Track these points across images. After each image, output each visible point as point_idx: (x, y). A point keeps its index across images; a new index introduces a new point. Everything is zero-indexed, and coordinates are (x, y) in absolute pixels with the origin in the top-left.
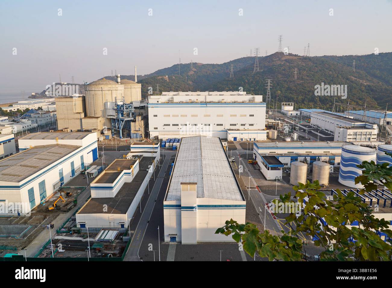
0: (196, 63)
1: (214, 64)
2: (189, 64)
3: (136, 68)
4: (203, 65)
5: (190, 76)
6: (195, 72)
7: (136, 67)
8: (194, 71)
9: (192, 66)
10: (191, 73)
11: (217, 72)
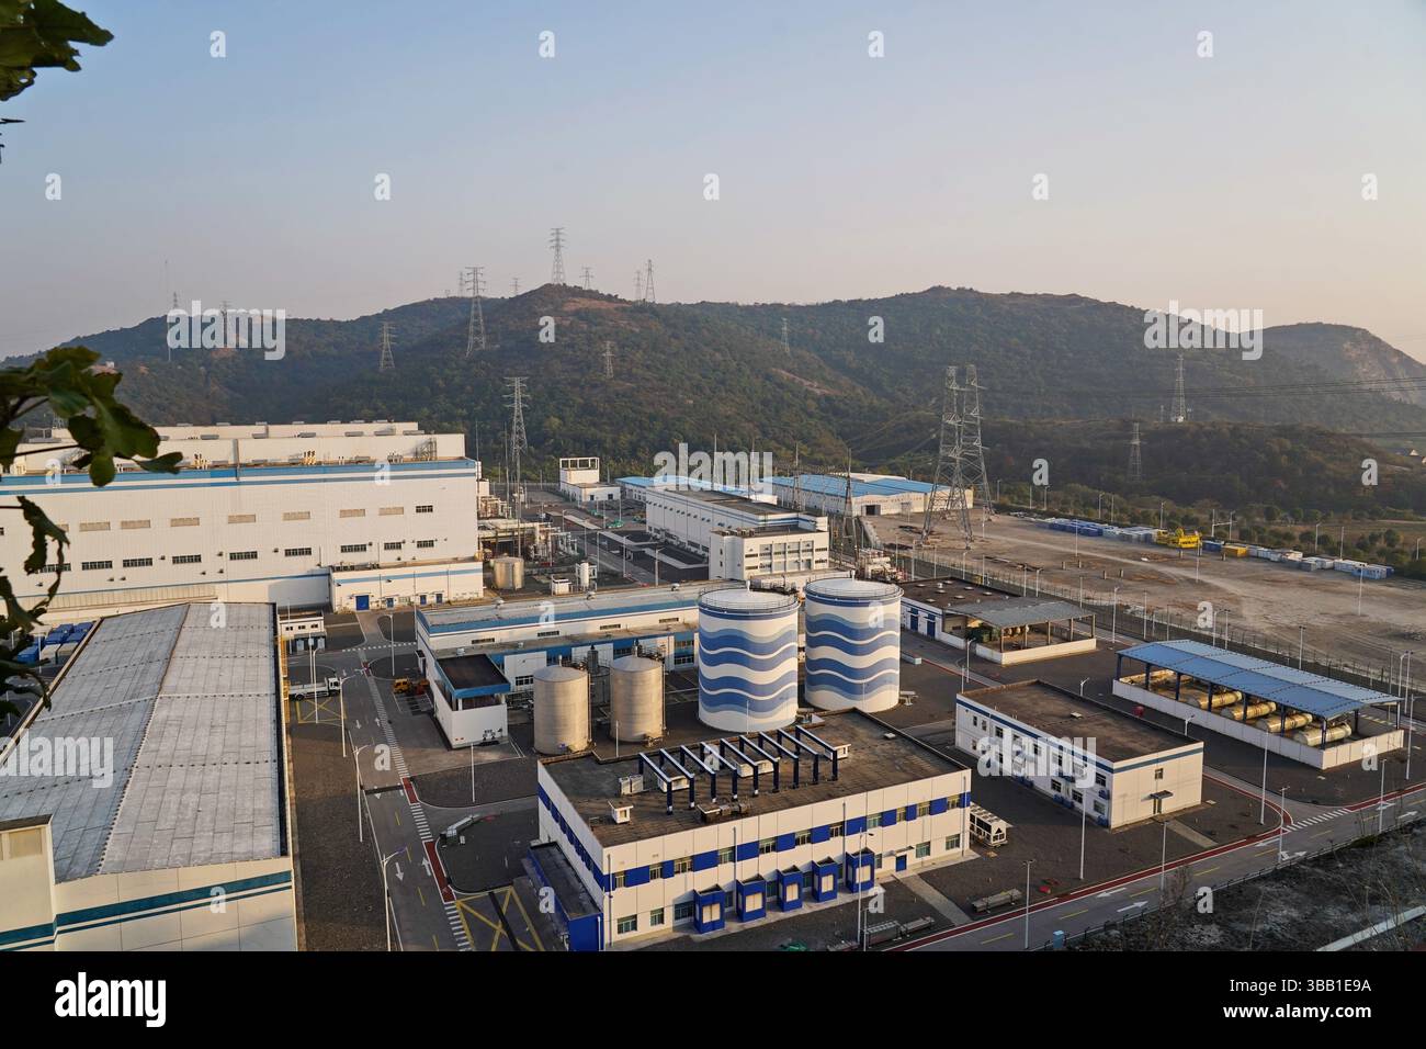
1: (322, 319)
5: (217, 366)
11: (334, 351)
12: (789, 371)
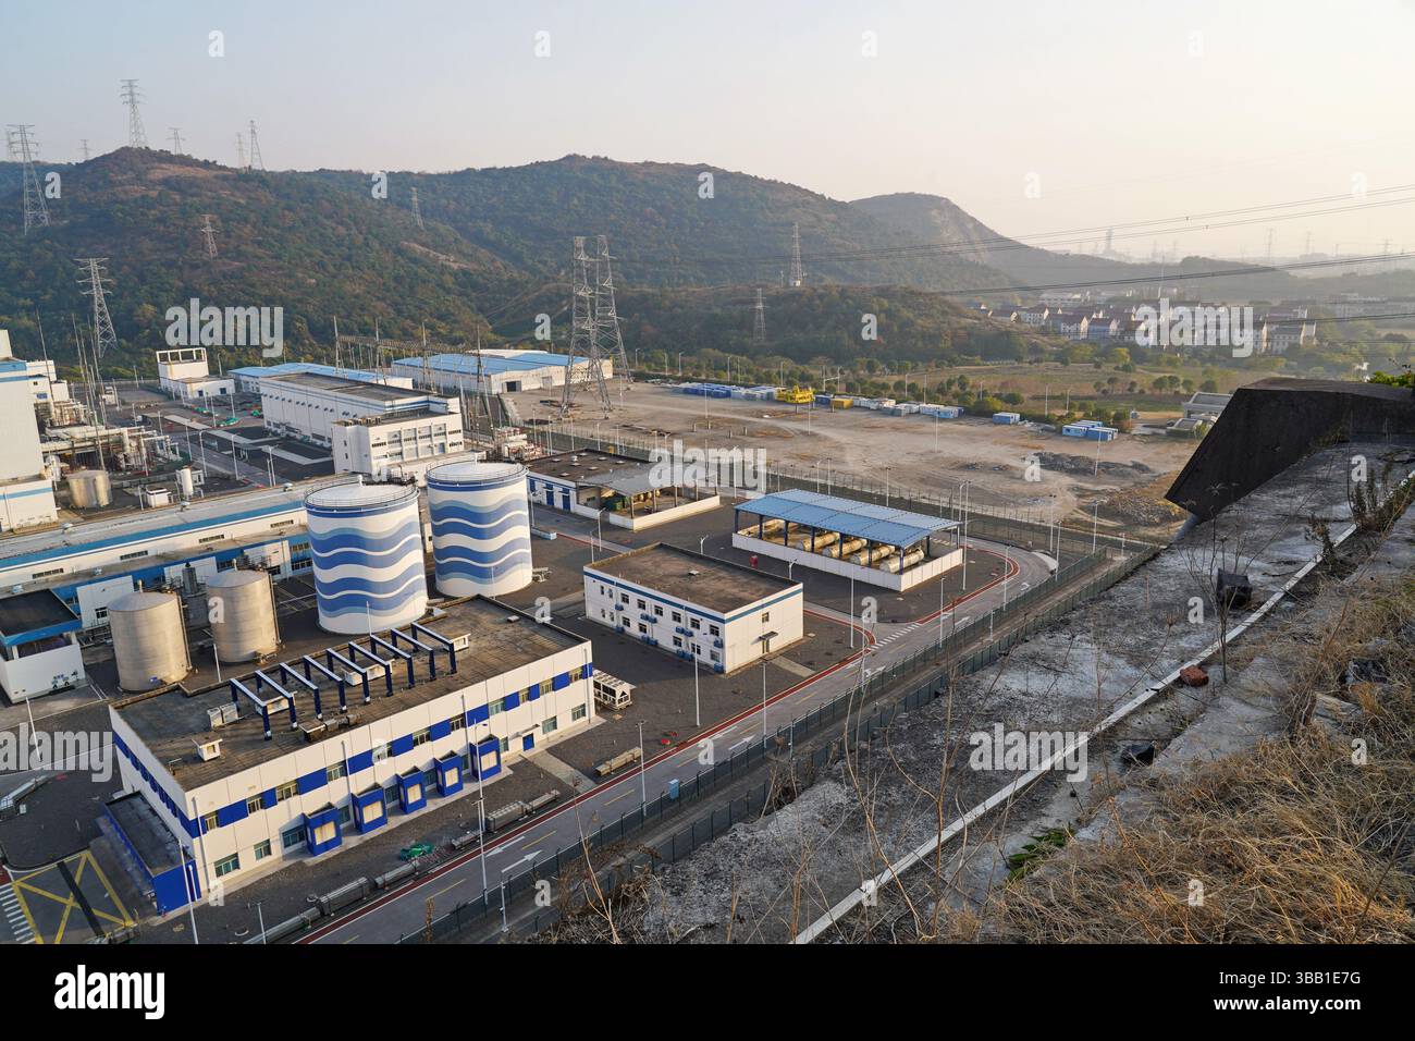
12: (423, 245)
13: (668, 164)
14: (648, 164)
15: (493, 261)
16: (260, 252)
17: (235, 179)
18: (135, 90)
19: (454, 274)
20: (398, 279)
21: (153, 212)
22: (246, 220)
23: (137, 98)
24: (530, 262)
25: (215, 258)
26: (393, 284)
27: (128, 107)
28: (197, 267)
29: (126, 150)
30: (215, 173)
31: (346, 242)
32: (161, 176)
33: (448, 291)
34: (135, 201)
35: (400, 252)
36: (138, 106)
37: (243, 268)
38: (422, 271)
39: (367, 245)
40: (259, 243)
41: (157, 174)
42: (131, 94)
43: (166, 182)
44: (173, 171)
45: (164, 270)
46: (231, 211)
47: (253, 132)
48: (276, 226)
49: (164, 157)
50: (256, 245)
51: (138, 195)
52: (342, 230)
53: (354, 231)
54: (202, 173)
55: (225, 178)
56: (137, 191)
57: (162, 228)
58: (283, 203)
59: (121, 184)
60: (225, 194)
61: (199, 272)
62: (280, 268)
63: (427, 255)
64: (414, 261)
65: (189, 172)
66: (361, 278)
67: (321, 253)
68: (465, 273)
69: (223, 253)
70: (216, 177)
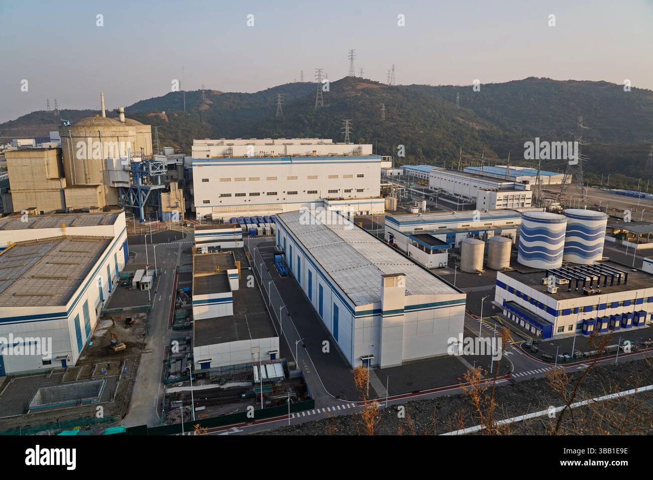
0: (210, 91)
1: (242, 92)
2: (200, 92)
3: (103, 97)
4: (223, 94)
5: (203, 114)
6: (210, 105)
7: (102, 94)
8: (208, 105)
9: (204, 95)
10: (205, 107)
11: (249, 107)
12: (462, 118)
13: (582, 81)
14: (570, 81)
15: (492, 126)
16: (401, 119)
17: (387, 89)
18: (354, 54)
19: (478, 132)
20: (454, 133)
21: (360, 102)
22: (394, 106)
23: (354, 57)
24: (509, 128)
25: (384, 121)
26: (453, 135)
27: (350, 60)
28: (378, 124)
29: (347, 78)
30: (380, 86)
31: (433, 116)
32: (361, 88)
33: (476, 139)
34: (353, 97)
35: (453, 121)
36: (354, 60)
37: (395, 125)
38: (464, 130)
39: (440, 117)
40: (400, 116)
41: (359, 87)
42: (352, 55)
43: (363, 90)
44: (365, 85)
45: (366, 125)
46: (388, 102)
47: (393, 69)
48: (406, 108)
49: (360, 80)
50: (399, 116)
51: (353, 95)
52: (430, 111)
53: (434, 111)
54: (375, 86)
55: (384, 89)
56: (353, 93)
57: (364, 108)
58: (406, 99)
59: (347, 91)
60: (385, 95)
61: (378, 126)
62: (409, 126)
63: (465, 123)
64: (460, 125)
65: (370, 86)
66: (440, 131)
67: (423, 120)
68: (483, 131)
69: (387, 119)
70: (380, 88)
